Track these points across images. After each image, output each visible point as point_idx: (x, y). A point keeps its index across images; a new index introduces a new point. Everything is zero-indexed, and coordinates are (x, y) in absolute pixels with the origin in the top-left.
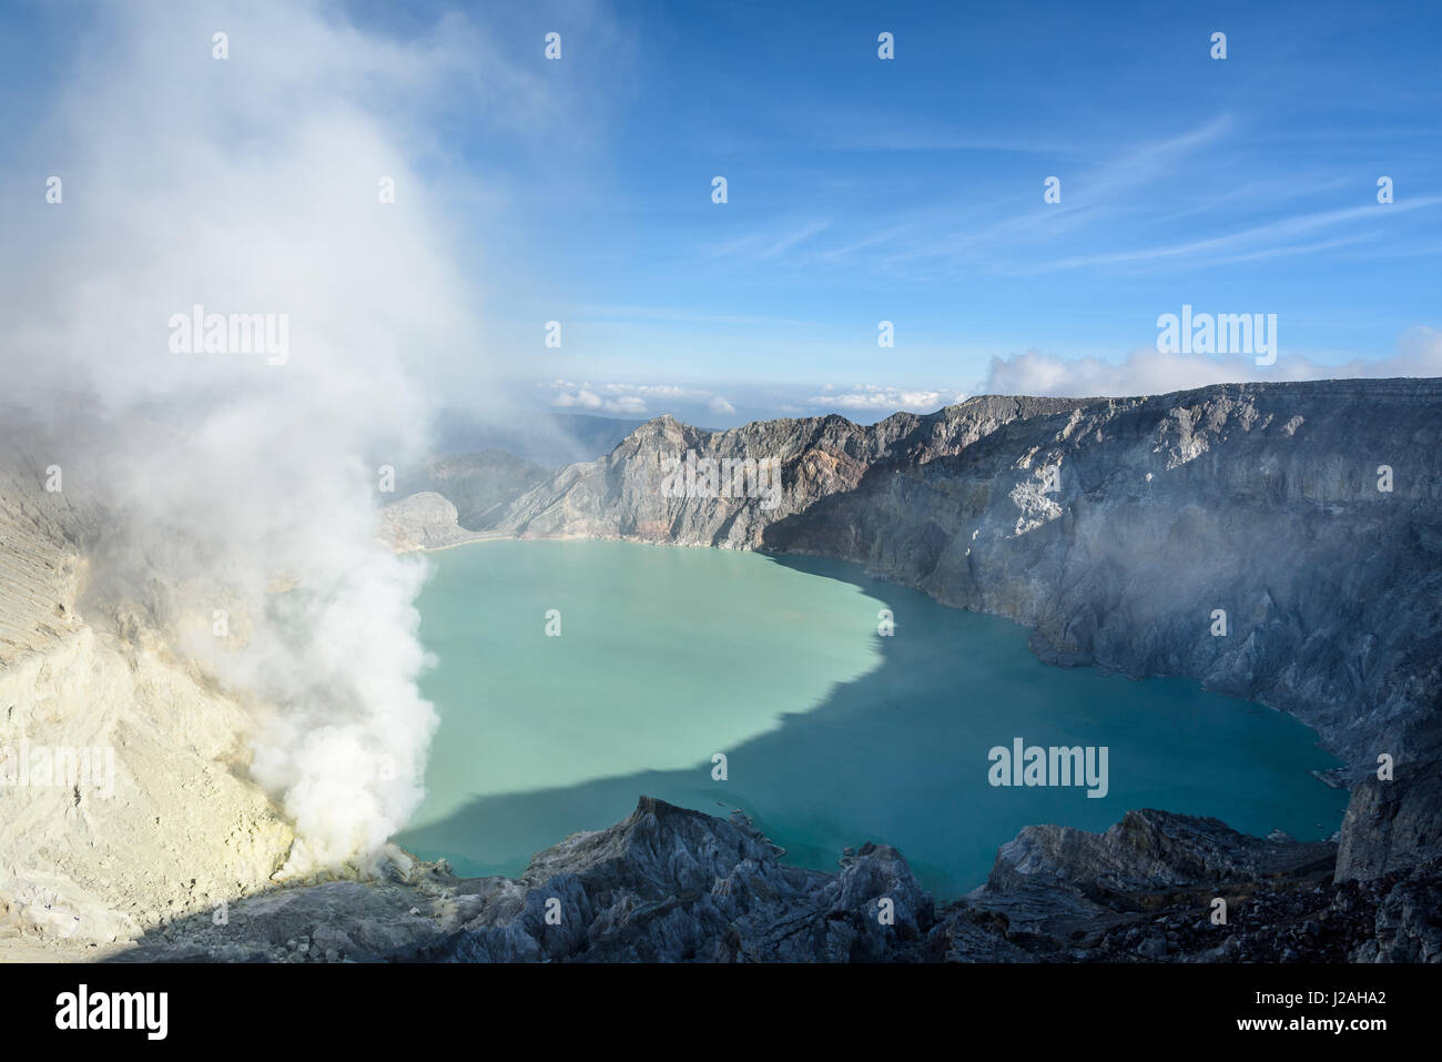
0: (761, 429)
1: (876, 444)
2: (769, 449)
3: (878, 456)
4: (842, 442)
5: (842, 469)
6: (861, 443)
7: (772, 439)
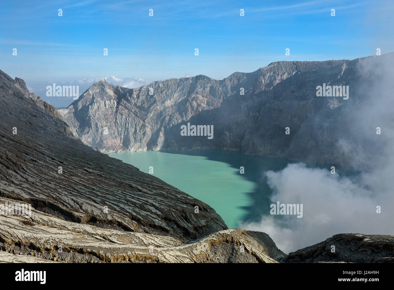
0: (161, 85)
1: (226, 89)
2: (168, 96)
3: (228, 95)
4: (208, 89)
5: (210, 104)
6: (219, 89)
7: (168, 90)
